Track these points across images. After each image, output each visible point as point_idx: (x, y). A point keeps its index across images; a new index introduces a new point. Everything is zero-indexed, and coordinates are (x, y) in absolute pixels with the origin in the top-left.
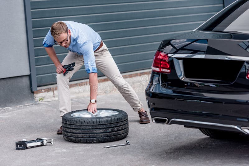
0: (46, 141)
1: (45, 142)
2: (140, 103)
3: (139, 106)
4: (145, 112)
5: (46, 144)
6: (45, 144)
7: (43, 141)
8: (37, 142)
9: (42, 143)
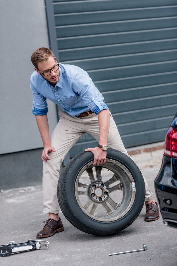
0: (40, 243)
1: (38, 245)
2: (149, 190)
3: (148, 195)
4: (155, 204)
5: (40, 248)
6: (38, 248)
7: (35, 245)
8: (28, 245)
9: (34, 246)
